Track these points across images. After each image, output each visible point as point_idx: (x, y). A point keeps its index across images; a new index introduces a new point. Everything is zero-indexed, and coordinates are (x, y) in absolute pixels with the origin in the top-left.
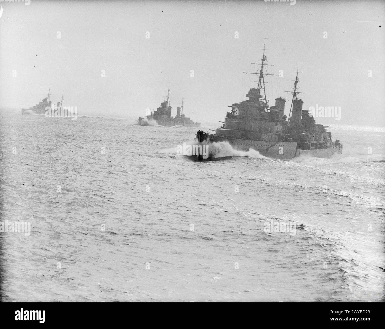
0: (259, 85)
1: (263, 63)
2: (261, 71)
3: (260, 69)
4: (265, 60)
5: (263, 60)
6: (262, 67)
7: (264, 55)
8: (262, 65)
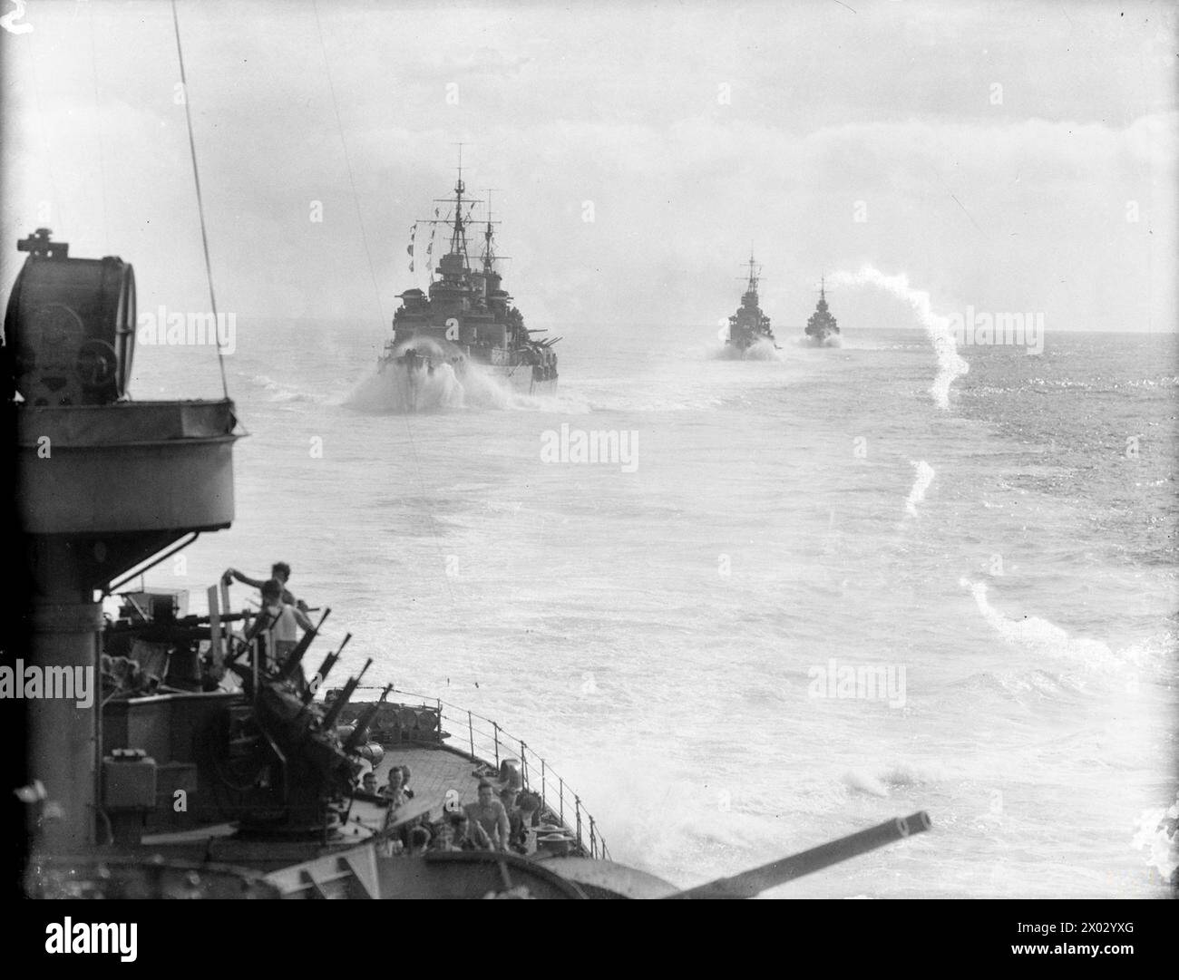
0: (455, 246)
1: (459, 197)
2: (458, 214)
3: (455, 211)
4: (462, 191)
5: (460, 191)
6: (459, 208)
7: (460, 181)
8: (456, 203)
